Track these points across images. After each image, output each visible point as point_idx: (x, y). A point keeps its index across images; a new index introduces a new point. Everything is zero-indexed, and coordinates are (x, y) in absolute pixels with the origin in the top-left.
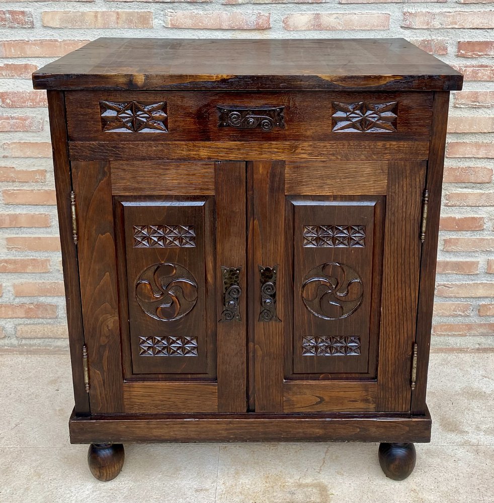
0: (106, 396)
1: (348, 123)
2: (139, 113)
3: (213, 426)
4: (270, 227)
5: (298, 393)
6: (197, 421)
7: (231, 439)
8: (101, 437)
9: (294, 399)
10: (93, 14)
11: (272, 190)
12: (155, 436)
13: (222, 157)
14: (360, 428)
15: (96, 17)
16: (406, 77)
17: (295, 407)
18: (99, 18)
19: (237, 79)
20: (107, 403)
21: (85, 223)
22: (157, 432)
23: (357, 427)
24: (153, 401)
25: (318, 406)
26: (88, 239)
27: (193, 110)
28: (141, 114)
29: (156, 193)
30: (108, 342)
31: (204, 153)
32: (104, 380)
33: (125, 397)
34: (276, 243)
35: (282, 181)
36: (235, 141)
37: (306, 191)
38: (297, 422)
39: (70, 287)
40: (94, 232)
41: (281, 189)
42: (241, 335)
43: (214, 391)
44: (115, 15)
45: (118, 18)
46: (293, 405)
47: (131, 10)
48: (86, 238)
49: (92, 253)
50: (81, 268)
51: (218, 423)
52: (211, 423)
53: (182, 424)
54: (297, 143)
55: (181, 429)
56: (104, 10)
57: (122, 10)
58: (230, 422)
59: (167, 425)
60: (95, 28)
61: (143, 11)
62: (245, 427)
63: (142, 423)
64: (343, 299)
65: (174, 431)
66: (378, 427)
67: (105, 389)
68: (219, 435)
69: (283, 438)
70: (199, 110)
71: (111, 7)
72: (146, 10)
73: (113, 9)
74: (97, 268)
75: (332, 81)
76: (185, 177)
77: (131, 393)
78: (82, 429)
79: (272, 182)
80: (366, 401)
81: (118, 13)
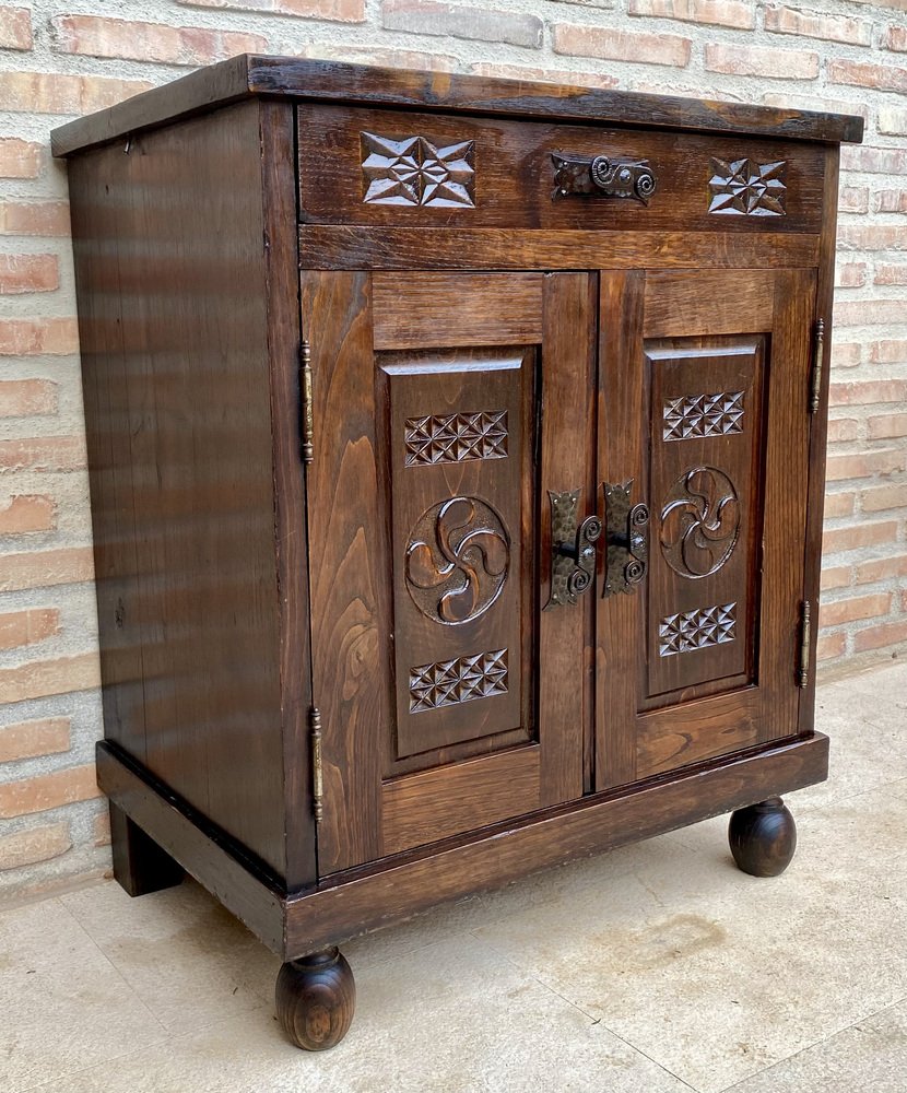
0: (348, 825)
1: (729, 196)
2: (428, 163)
3: (540, 836)
4: (622, 403)
5: (657, 735)
6: (515, 833)
7: (565, 858)
8: (346, 926)
9: (652, 748)
10: (30, 79)
11: (626, 326)
12: (443, 892)
13: (556, 261)
14: (745, 778)
15: (35, 85)
16: (803, 115)
17: (654, 763)
18: (42, 89)
19: (593, 98)
20: (351, 844)
21: (324, 416)
22: (448, 881)
23: (741, 777)
24: (435, 812)
25: (684, 753)
26: (327, 454)
27: (515, 160)
28: (431, 166)
29: (449, 343)
30: (358, 691)
31: (529, 254)
32: (346, 787)
33: (386, 816)
34: (629, 436)
35: (640, 308)
36: (576, 228)
37: (674, 328)
38: (661, 791)
39: (288, 571)
40: (339, 435)
41: (638, 327)
42: (576, 631)
43: (534, 762)
44: (77, 85)
45: (82, 92)
46: (650, 761)
47: (110, 77)
48: (324, 451)
49: (334, 485)
50: (312, 522)
51: (548, 828)
52: (535, 832)
53: (489, 847)
54: (663, 234)
55: (488, 861)
56: (53, 71)
57: (92, 75)
58: (566, 821)
59: (464, 857)
60: (32, 113)
61: (134, 79)
62: (589, 824)
63: (421, 868)
64: (714, 537)
65: (476, 868)
66: (766, 769)
67: (347, 808)
68: (547, 857)
69: (643, 830)
70: (524, 163)
71: (67, 68)
72: (140, 79)
73: (72, 72)
74: (342, 518)
75: (719, 112)
76: (497, 306)
77: (396, 805)
78: (311, 916)
79: (627, 313)
80: (744, 726)
81: (83, 82)
